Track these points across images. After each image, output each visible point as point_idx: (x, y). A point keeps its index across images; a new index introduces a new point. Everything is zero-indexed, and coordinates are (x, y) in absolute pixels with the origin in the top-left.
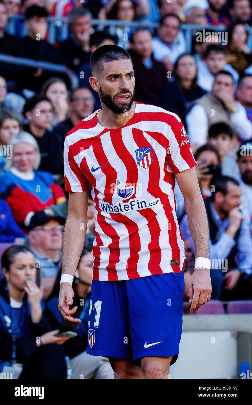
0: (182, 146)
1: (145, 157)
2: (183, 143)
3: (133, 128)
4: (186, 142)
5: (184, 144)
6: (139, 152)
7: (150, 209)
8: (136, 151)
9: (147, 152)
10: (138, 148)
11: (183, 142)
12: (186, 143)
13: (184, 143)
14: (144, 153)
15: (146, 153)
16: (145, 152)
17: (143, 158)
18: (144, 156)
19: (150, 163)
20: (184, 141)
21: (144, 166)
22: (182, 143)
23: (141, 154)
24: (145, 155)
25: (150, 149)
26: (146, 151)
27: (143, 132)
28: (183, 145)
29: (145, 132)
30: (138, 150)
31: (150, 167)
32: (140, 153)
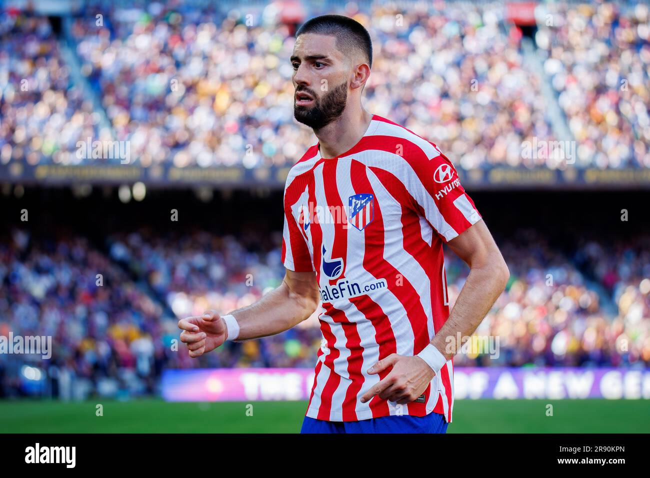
0: (439, 199)
1: (362, 211)
2: (441, 194)
3: (352, 160)
4: (445, 192)
5: (442, 196)
6: (354, 200)
7: (366, 297)
8: (351, 199)
9: (366, 202)
10: (354, 194)
11: (439, 192)
12: (446, 194)
13: (443, 194)
14: (361, 202)
15: (364, 204)
16: (363, 201)
17: (359, 211)
18: (360, 209)
19: (368, 221)
20: (442, 191)
21: (357, 226)
22: (438, 194)
23: (357, 205)
24: (363, 207)
25: (371, 197)
26: (365, 200)
27: (366, 167)
28: (440, 197)
29: (369, 167)
30: (352, 197)
31: (367, 228)
32: (355, 202)
